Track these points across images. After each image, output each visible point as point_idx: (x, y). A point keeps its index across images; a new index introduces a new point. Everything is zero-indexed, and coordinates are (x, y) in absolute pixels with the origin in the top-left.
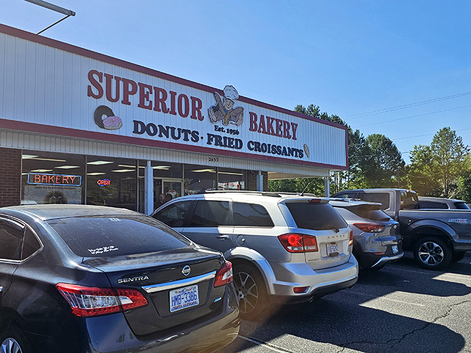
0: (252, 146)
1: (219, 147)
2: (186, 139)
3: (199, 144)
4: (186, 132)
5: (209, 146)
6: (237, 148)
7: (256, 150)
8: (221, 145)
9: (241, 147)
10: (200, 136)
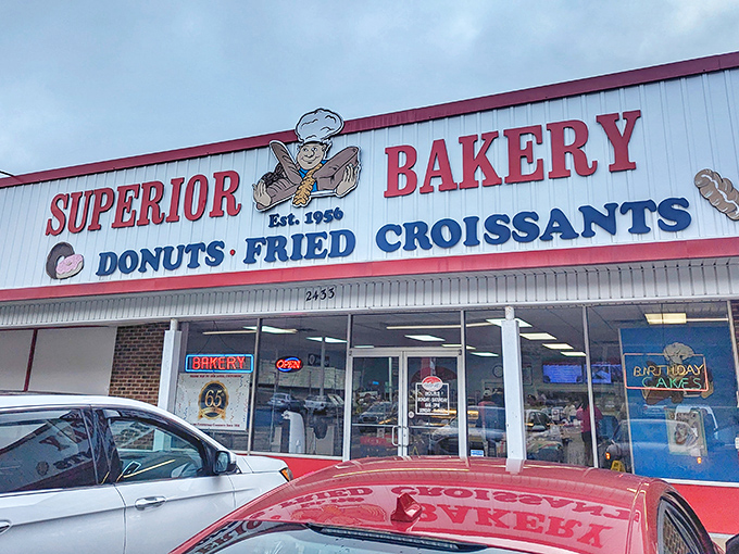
0: (391, 238)
1: (279, 265)
2: (194, 264)
3: (224, 268)
4: (194, 249)
5: (252, 267)
6: (335, 253)
7: (410, 247)
8: (284, 258)
9: (350, 250)
10: (226, 252)
